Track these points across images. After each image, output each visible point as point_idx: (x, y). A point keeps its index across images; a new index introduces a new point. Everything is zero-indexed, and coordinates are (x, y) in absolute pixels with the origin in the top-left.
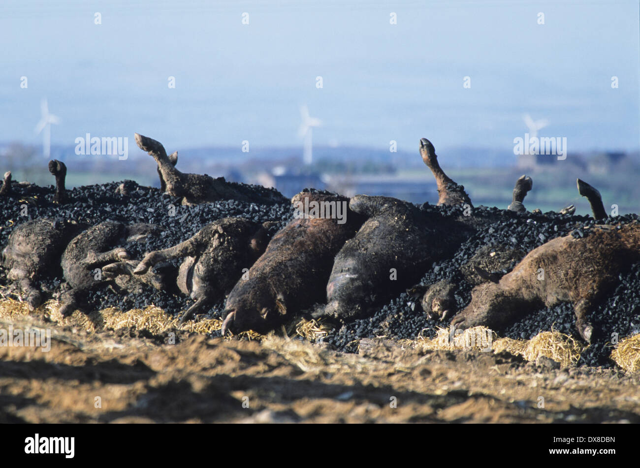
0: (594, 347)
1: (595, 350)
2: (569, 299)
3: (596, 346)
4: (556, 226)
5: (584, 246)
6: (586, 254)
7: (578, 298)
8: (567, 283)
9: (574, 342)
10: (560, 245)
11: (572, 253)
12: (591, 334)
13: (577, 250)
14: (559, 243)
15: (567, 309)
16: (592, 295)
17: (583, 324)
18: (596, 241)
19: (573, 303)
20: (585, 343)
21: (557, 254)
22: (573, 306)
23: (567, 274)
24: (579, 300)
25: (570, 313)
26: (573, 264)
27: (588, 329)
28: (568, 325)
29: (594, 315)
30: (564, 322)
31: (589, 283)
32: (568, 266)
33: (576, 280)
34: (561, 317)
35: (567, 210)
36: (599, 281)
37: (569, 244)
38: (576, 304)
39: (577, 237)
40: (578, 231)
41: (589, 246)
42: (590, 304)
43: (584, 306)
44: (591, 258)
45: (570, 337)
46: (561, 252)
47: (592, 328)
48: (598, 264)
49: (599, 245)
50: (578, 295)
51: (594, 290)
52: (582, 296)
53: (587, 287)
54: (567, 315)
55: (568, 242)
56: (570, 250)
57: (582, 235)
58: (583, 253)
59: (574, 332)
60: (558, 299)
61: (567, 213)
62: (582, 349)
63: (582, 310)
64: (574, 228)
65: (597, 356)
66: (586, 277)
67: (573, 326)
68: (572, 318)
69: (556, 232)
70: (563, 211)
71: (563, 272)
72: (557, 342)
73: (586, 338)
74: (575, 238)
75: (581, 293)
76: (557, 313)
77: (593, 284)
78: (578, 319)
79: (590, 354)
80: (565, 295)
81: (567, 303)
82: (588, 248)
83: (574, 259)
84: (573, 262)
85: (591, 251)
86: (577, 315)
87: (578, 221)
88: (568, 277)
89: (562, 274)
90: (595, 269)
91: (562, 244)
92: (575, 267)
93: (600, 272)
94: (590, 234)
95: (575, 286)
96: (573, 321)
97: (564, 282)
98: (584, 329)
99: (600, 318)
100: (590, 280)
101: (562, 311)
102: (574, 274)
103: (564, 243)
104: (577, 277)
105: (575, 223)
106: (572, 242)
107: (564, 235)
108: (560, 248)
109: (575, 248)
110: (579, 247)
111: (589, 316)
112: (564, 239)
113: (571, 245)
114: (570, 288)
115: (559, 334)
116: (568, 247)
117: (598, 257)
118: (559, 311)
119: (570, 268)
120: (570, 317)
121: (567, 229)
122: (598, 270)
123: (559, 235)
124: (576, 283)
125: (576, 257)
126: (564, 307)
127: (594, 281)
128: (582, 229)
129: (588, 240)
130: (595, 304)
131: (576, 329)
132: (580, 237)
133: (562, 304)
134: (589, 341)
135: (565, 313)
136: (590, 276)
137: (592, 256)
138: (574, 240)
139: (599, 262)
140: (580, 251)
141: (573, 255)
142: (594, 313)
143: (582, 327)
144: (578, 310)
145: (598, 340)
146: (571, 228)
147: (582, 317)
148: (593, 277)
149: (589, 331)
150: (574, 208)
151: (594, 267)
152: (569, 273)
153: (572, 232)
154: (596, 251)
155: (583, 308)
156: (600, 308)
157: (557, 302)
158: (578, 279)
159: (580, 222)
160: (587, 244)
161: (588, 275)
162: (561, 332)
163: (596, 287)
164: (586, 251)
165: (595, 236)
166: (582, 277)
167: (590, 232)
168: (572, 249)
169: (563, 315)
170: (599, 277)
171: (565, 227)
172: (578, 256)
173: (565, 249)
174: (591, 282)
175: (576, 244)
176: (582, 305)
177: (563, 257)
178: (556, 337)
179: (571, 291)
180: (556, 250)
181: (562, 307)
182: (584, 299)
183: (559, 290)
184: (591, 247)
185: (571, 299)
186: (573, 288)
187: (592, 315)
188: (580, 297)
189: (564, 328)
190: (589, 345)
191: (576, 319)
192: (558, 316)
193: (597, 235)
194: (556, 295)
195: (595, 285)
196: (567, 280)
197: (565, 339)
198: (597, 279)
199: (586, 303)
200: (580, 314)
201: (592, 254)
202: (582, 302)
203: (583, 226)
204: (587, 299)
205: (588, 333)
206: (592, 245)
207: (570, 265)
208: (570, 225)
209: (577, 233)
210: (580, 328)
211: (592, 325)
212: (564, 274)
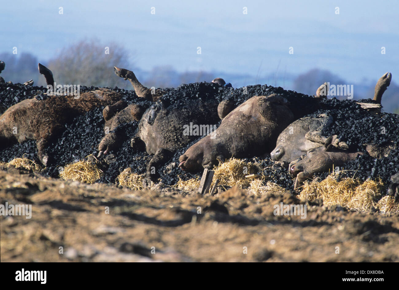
0: (49, 169)
1: (49, 171)
2: (32, 138)
3: (50, 168)
4: (25, 92)
5: (44, 105)
6: (45, 110)
7: (39, 138)
8: (32, 128)
9: (36, 165)
10: (28, 104)
11: (36, 109)
12: (47, 160)
13: (39, 107)
14: (28, 103)
15: (32, 144)
16: (48, 136)
17: (42, 154)
18: (51, 102)
19: (36, 140)
20: (43, 166)
21: (26, 109)
22: (35, 142)
23: (33, 122)
24: (39, 139)
25: (33, 147)
26: (36, 116)
27: (45, 157)
28: (32, 155)
29: (49, 149)
30: (30, 152)
31: (46, 128)
32: (33, 118)
33: (38, 127)
34: (28, 149)
35: (28, 83)
36: (52, 128)
37: (34, 103)
38: (38, 141)
39: (39, 99)
40: (40, 95)
41: (47, 105)
42: (47, 142)
43: (43, 143)
44: (48, 113)
45: (33, 162)
46: (29, 108)
47: (48, 157)
48: (52, 117)
49: (53, 105)
50: (39, 136)
51: (49, 133)
52: (42, 136)
53: (45, 131)
54: (32, 148)
55: (33, 102)
56: (35, 107)
57: (42, 98)
58: (43, 110)
59: (36, 159)
60: (26, 138)
61: (28, 85)
62: (41, 170)
63: (41, 145)
64: (37, 94)
65: (51, 175)
66: (44, 125)
67: (36, 155)
68: (35, 150)
69: (25, 96)
70: (26, 83)
71: (30, 121)
72: (25, 165)
73: (44, 163)
74: (38, 100)
75: (41, 134)
76: (25, 146)
77: (49, 129)
78: (39, 151)
79: (46, 173)
80: (31, 136)
81: (32, 140)
82: (46, 107)
83: (37, 113)
84: (37, 115)
85: (48, 108)
86: (38, 148)
87: (39, 90)
88: (33, 124)
89: (29, 122)
90: (50, 120)
91: (30, 104)
92: (37, 118)
93: (53, 122)
94: (48, 98)
95: (37, 130)
96: (35, 152)
97: (30, 127)
98: (42, 157)
99: (53, 151)
100: (47, 127)
101: (28, 146)
102: (37, 122)
103: (31, 103)
104: (39, 124)
105: (36, 91)
106: (36, 102)
107: (31, 98)
108: (28, 106)
109: (38, 106)
110: (40, 105)
111: (46, 149)
112: (31, 100)
113: (35, 104)
114: (34, 131)
115: (27, 159)
116: (33, 106)
117: (52, 112)
118: (27, 145)
119: (34, 119)
120: (33, 150)
121: (32, 94)
122: (52, 121)
123: (27, 98)
124: (38, 128)
125: (38, 112)
126: (30, 143)
127: (50, 128)
128: (43, 95)
129: (46, 101)
130: (50, 142)
131: (38, 157)
132: (41, 99)
133: (29, 141)
134: (46, 165)
135: (30, 147)
136: (47, 124)
137: (48, 112)
138: (37, 101)
139: (53, 116)
140: (41, 108)
141: (36, 111)
142: (49, 147)
143: (41, 156)
144: (39, 145)
145: (52, 165)
146: (34, 94)
147: (41, 150)
148: (48, 125)
149: (46, 159)
150: (32, 81)
151: (49, 119)
152: (34, 122)
153: (36, 96)
154: (51, 109)
155: (42, 144)
156: (53, 144)
157: (25, 140)
158: (39, 126)
159: (40, 90)
160: (46, 104)
161: (46, 123)
162: (29, 158)
163: (51, 131)
164: (45, 109)
165: (51, 99)
166: (42, 124)
167: (47, 97)
168: (36, 107)
169: (29, 148)
170: (52, 125)
171: (30, 93)
172: (40, 111)
173: (31, 107)
174: (48, 128)
175: (39, 104)
176: (42, 142)
177: (30, 112)
178: (25, 162)
179: (34, 133)
180: (26, 107)
181: (28, 143)
182: (43, 138)
183: (27, 132)
184: (48, 106)
185: (34, 138)
186: (36, 131)
187: (48, 149)
188: (40, 137)
189: (30, 156)
190: (46, 168)
191: (38, 151)
192: (26, 148)
193: (52, 99)
194: (25, 135)
195: (50, 130)
196: (32, 126)
197: (30, 163)
198: (51, 126)
199: (44, 141)
200: (40, 148)
201: (48, 111)
202: (42, 140)
203: (43, 93)
204: (44, 138)
205: (45, 160)
206: (49, 105)
207: (35, 117)
208: (33, 92)
209: (39, 97)
210: (40, 157)
211: (47, 155)
212: (31, 122)
